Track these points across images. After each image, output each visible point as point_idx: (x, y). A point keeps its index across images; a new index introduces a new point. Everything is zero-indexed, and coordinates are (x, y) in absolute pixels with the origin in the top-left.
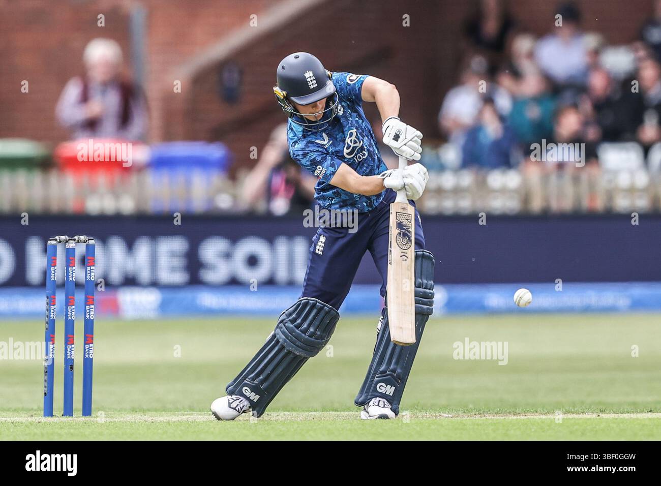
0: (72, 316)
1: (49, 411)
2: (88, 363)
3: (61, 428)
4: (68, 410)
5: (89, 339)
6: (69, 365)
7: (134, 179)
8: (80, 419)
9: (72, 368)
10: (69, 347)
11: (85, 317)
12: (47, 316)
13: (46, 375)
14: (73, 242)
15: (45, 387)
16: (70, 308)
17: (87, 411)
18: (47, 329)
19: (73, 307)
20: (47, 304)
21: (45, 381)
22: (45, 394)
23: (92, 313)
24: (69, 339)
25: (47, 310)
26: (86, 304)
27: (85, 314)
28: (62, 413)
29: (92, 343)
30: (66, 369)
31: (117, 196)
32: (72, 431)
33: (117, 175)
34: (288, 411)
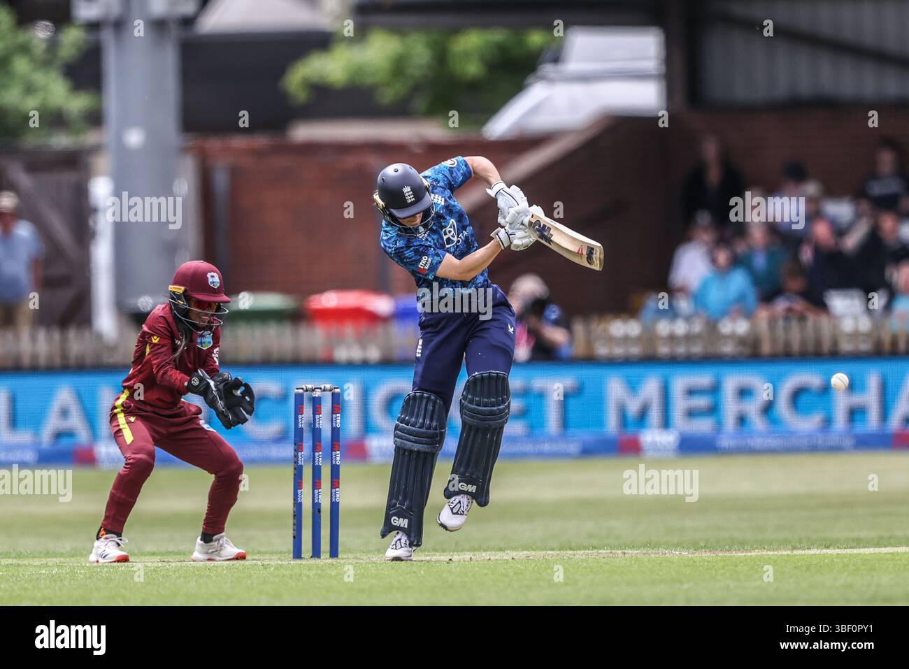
0: (319, 461)
1: (297, 554)
2: (335, 506)
3: (309, 570)
4: (316, 553)
5: (335, 483)
6: (316, 509)
7: (380, 330)
8: (327, 561)
9: (319, 511)
10: (316, 491)
11: (332, 463)
12: (295, 462)
13: (294, 518)
14: (319, 390)
15: (294, 530)
16: (317, 454)
17: (334, 553)
18: (295, 475)
19: (320, 453)
20: (295, 450)
21: (294, 524)
22: (294, 537)
23: (338, 459)
24: (316, 484)
25: (295, 456)
26: (332, 451)
27: (332, 460)
28: (311, 555)
29: (338, 487)
30: (313, 513)
31: (364, 347)
32: (319, 572)
33: (364, 326)
34: (528, 550)
